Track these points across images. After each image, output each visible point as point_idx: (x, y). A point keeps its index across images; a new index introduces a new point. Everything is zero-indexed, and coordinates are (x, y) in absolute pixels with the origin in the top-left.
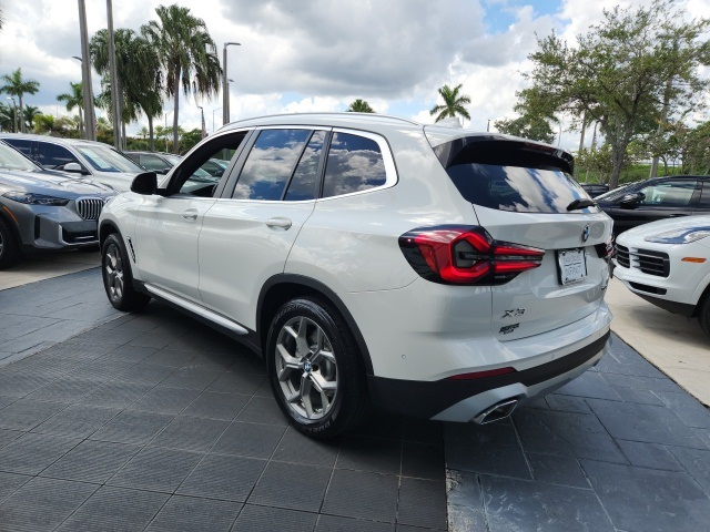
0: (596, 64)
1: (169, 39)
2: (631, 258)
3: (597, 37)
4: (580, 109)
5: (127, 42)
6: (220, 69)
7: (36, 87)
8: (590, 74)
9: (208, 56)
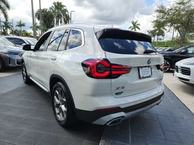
0: (175, 12)
1: (57, 11)
2: (179, 70)
3: (175, 5)
4: (171, 26)
5: (46, 12)
6: (69, 18)
7: (25, 25)
8: (173, 15)
9: (66, 15)
